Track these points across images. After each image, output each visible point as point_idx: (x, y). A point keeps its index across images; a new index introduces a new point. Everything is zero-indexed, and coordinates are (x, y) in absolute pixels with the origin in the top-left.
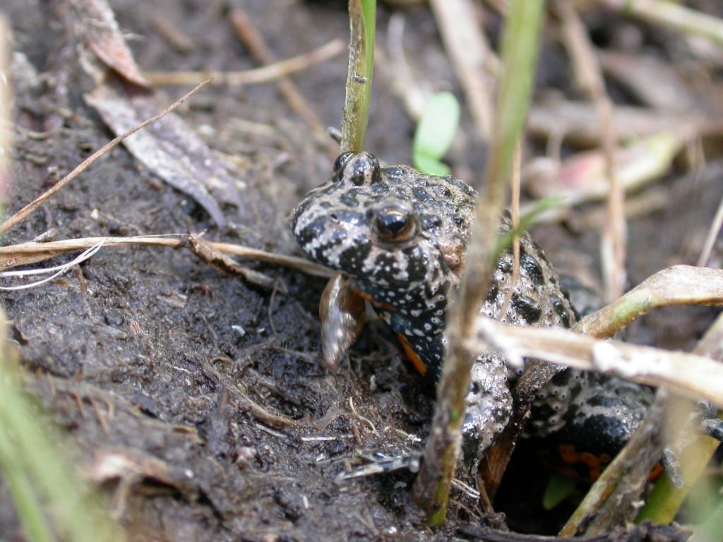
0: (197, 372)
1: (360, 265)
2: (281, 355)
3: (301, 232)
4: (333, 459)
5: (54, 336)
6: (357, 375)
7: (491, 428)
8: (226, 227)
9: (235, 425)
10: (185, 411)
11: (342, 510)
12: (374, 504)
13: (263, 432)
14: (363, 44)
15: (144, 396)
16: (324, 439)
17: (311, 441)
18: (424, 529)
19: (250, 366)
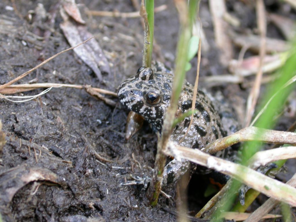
0: (79, 138)
1: (139, 110)
2: (113, 133)
3: (120, 95)
4: (122, 176)
5: (28, 120)
6: (139, 143)
7: (179, 173)
8: (102, 81)
9: (88, 160)
10: (70, 153)
11: (119, 197)
12: (131, 195)
13: (98, 163)
14: (149, 32)
15: (56, 147)
16: (120, 168)
17: (115, 168)
18: (148, 206)
19: (101, 135)
